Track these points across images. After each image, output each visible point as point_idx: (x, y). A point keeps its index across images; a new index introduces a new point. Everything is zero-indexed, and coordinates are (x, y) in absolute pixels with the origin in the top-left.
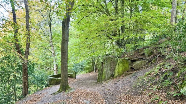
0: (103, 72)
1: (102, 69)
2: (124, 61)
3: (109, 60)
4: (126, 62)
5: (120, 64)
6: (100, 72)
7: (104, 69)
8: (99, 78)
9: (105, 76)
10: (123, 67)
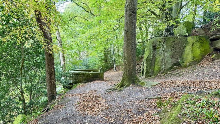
0: (155, 62)
1: (153, 56)
2: (202, 39)
3: (170, 40)
4: (205, 41)
5: (195, 45)
6: (149, 62)
7: (158, 57)
8: (148, 71)
9: (160, 68)
10: (201, 49)
